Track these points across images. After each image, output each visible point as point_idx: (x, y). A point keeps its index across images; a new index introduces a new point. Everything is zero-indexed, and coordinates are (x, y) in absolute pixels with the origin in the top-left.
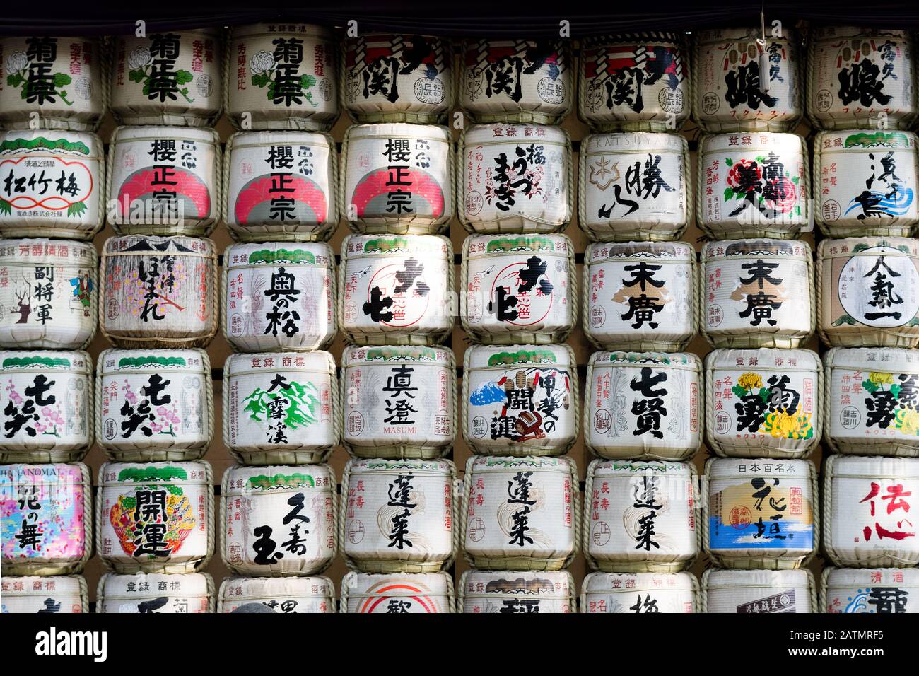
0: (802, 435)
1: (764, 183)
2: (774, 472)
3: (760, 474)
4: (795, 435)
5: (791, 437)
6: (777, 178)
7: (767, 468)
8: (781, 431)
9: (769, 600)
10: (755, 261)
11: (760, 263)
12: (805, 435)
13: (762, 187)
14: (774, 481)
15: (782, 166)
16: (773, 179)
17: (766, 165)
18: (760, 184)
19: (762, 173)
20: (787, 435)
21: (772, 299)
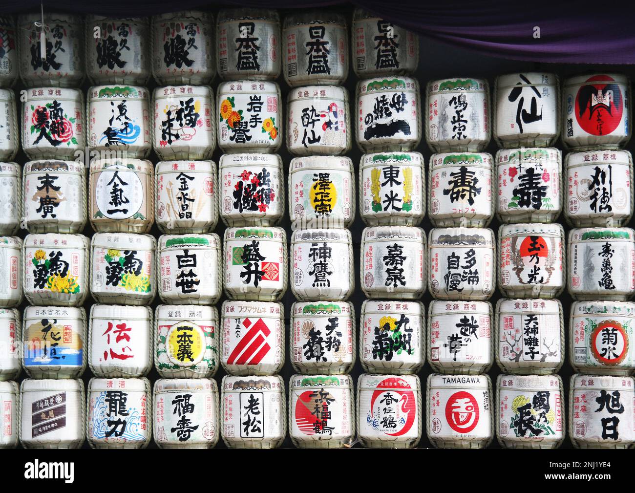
0: (71, 290)
1: (50, 121)
2: (54, 316)
3: (46, 316)
4: (66, 291)
5: (63, 292)
6: (58, 119)
7: (50, 312)
8: (57, 288)
9: (49, 399)
10: (45, 175)
11: (47, 176)
12: (73, 290)
13: (50, 125)
14: (54, 321)
15: (62, 110)
16: (56, 119)
17: (52, 110)
18: (48, 122)
19: (49, 115)
20: (60, 290)
21: (54, 200)
